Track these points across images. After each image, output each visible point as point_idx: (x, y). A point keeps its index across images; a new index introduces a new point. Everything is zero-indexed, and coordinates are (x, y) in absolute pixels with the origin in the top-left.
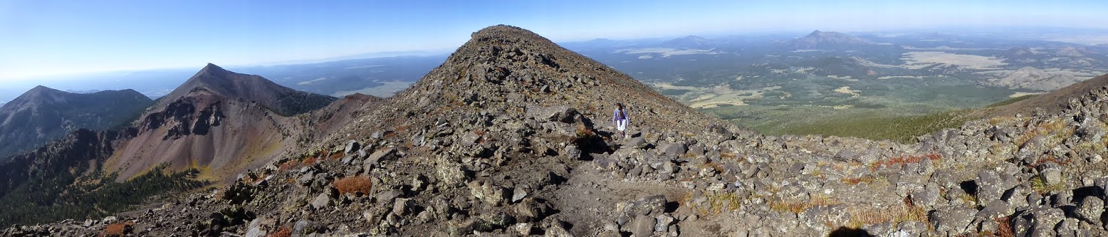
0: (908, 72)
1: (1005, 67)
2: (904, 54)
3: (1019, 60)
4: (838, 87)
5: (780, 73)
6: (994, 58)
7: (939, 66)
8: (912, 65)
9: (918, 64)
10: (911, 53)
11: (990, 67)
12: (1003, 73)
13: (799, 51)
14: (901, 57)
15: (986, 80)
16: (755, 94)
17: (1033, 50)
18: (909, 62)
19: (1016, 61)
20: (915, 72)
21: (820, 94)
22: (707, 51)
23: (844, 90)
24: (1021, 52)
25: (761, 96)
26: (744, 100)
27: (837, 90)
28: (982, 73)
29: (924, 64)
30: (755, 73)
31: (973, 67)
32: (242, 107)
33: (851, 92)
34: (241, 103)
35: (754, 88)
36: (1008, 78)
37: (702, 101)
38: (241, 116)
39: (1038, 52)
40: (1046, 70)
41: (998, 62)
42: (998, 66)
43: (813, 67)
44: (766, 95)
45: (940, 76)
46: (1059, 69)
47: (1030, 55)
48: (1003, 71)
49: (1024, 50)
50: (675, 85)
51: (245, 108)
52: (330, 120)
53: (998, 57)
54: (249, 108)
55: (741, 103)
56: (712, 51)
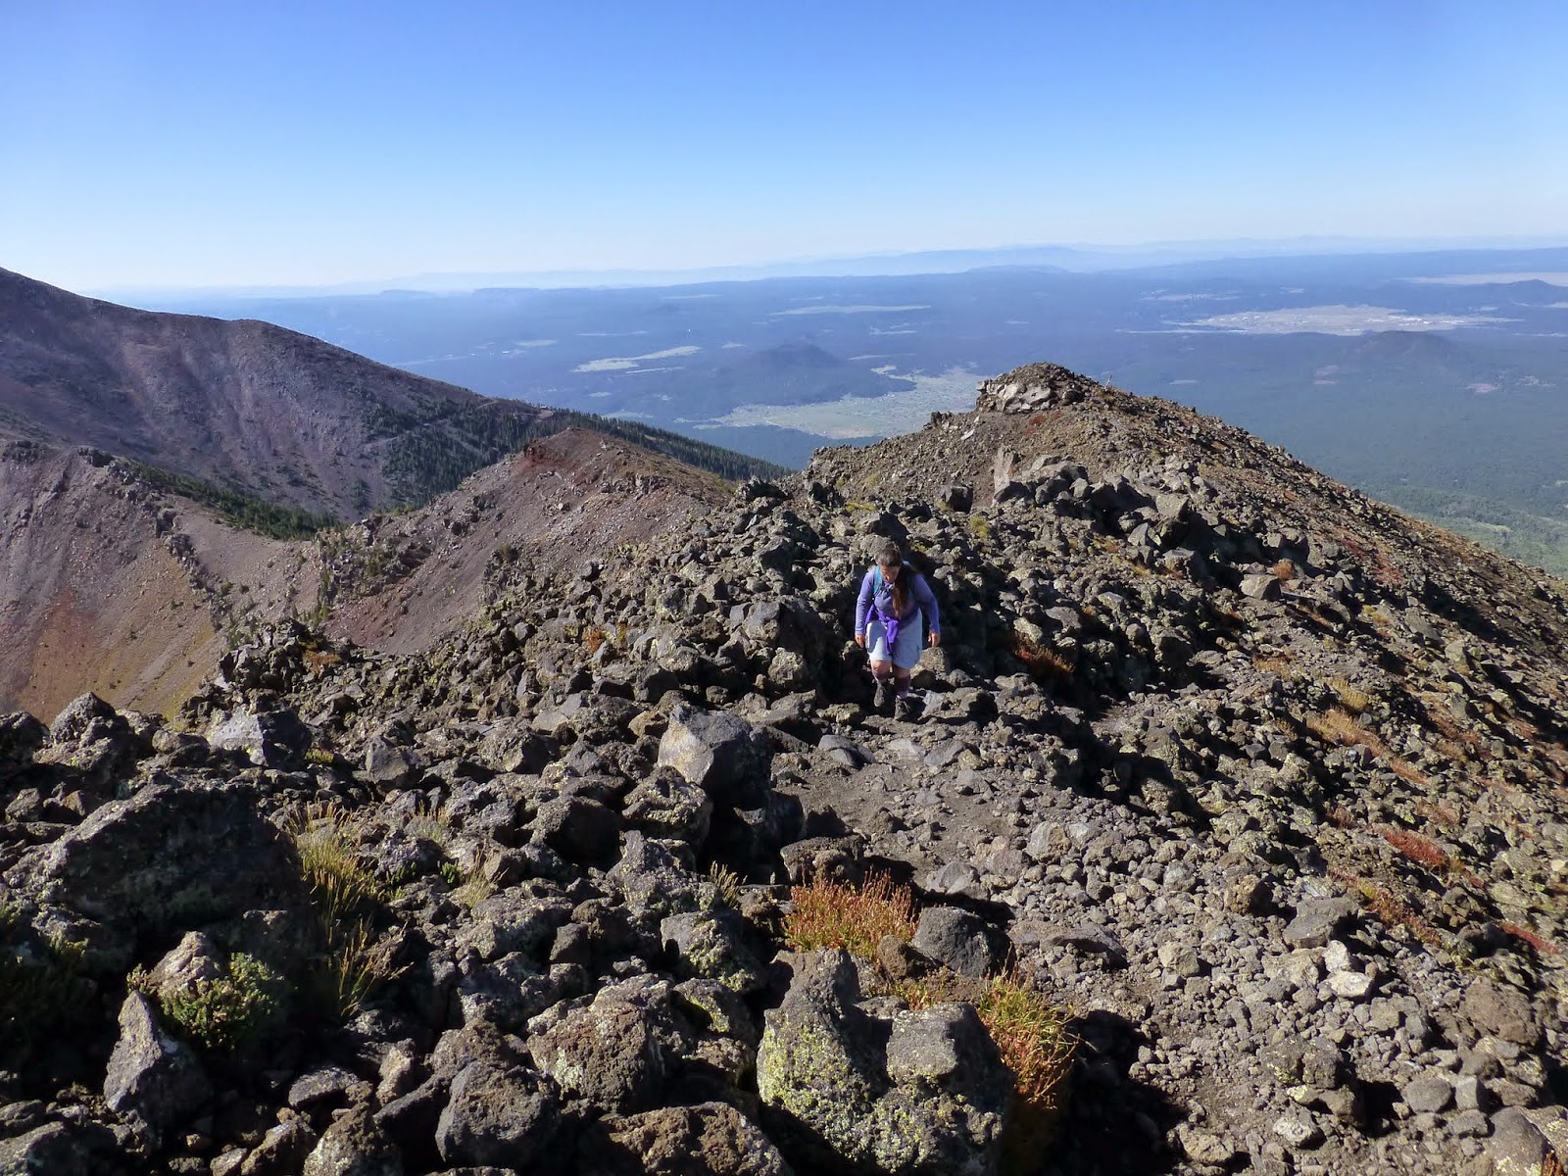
32: (31, 491)
34: (26, 471)
38: (17, 546)
51: (45, 497)
52: (401, 589)
54: (71, 496)
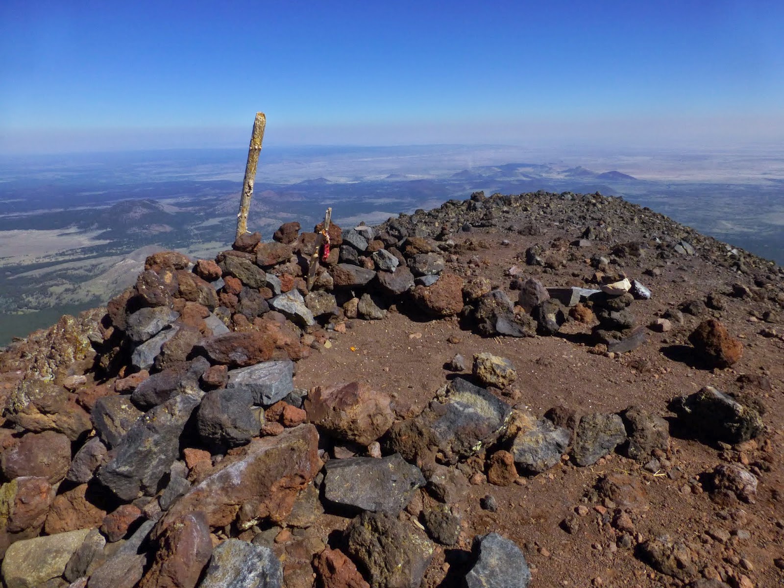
1: (100, 251)
3: (136, 230)
6: (73, 230)
11: (62, 254)
12: (94, 266)
15: (44, 291)
17: (167, 205)
19: (129, 232)
24: (139, 212)
28: (36, 273)
31: (14, 261)
36: (99, 280)
39: (176, 209)
40: (192, 247)
41: (85, 240)
42: (85, 250)
46: (221, 244)
47: (160, 217)
48: (94, 262)
49: (144, 205)
53: (84, 228)
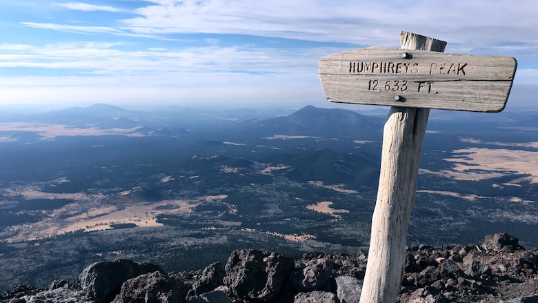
0: (451, 185)
2: (456, 151)
4: (315, 202)
5: (232, 173)
7: (519, 181)
8: (465, 171)
9: (478, 171)
10: (471, 150)
13: (276, 137)
14: (450, 156)
16: (184, 207)
18: (462, 168)
20: (466, 187)
21: (281, 211)
22: (128, 130)
23: (323, 208)
25: (190, 211)
26: (160, 219)
27: (310, 207)
29: (489, 172)
30: (192, 172)
33: (331, 211)
35: (183, 197)
37: (91, 218)
43: (285, 165)
44: (198, 209)
45: (516, 200)
50: (47, 189)
55: (152, 223)
56: (136, 132)
